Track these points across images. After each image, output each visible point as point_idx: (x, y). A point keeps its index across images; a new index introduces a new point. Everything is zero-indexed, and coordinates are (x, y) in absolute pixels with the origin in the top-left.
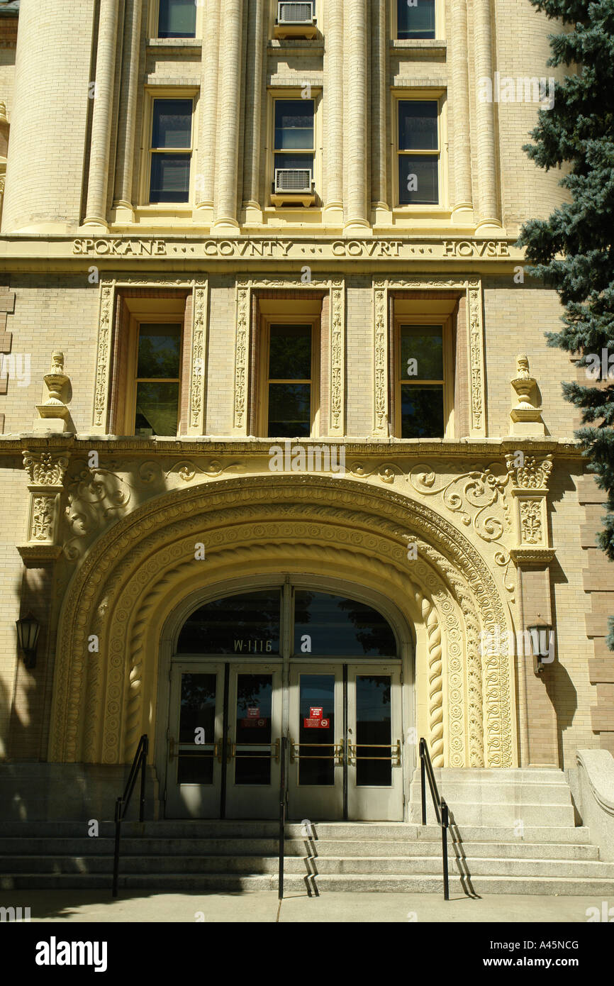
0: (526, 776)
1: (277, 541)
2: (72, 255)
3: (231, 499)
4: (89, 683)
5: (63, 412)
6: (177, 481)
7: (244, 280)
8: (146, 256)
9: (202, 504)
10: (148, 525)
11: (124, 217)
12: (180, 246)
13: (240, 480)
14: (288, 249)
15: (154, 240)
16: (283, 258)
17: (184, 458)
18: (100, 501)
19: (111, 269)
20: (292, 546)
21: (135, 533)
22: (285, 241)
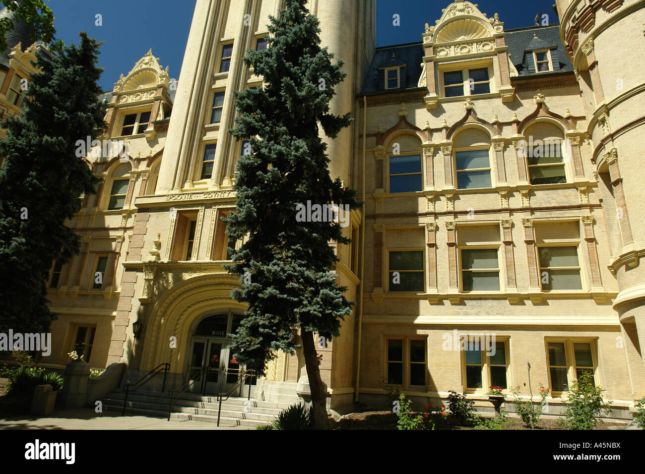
0: (284, 384)
1: (222, 297)
2: (165, 201)
3: (203, 282)
4: (157, 344)
5: (157, 253)
6: (187, 276)
7: (215, 206)
8: (186, 199)
9: (195, 284)
10: (178, 291)
11: (187, 186)
12: (196, 195)
13: (205, 276)
14: (229, 194)
15: (189, 194)
16: (227, 197)
17: (191, 268)
18: (163, 284)
19: (177, 205)
20: (221, 298)
21: (174, 294)
22: (228, 191)
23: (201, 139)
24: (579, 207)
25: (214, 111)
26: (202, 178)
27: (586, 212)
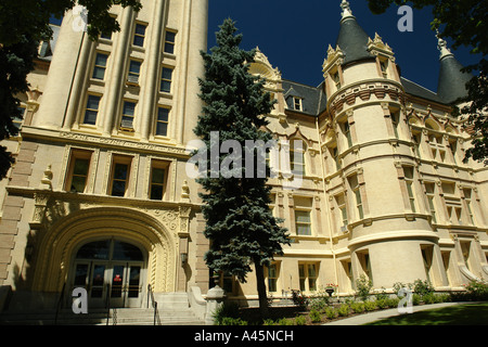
0: (177, 294)
2: (58, 136)
5: (49, 183)
7: (110, 150)
8: (81, 139)
10: (73, 219)
12: (92, 138)
17: (87, 200)
19: (70, 142)
22: (123, 141)
23: (86, 89)
24: (314, 190)
25: (96, 68)
26: (85, 123)
27: (316, 194)
